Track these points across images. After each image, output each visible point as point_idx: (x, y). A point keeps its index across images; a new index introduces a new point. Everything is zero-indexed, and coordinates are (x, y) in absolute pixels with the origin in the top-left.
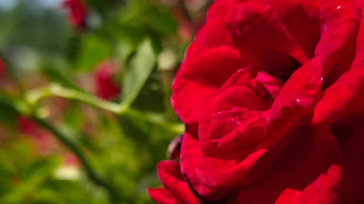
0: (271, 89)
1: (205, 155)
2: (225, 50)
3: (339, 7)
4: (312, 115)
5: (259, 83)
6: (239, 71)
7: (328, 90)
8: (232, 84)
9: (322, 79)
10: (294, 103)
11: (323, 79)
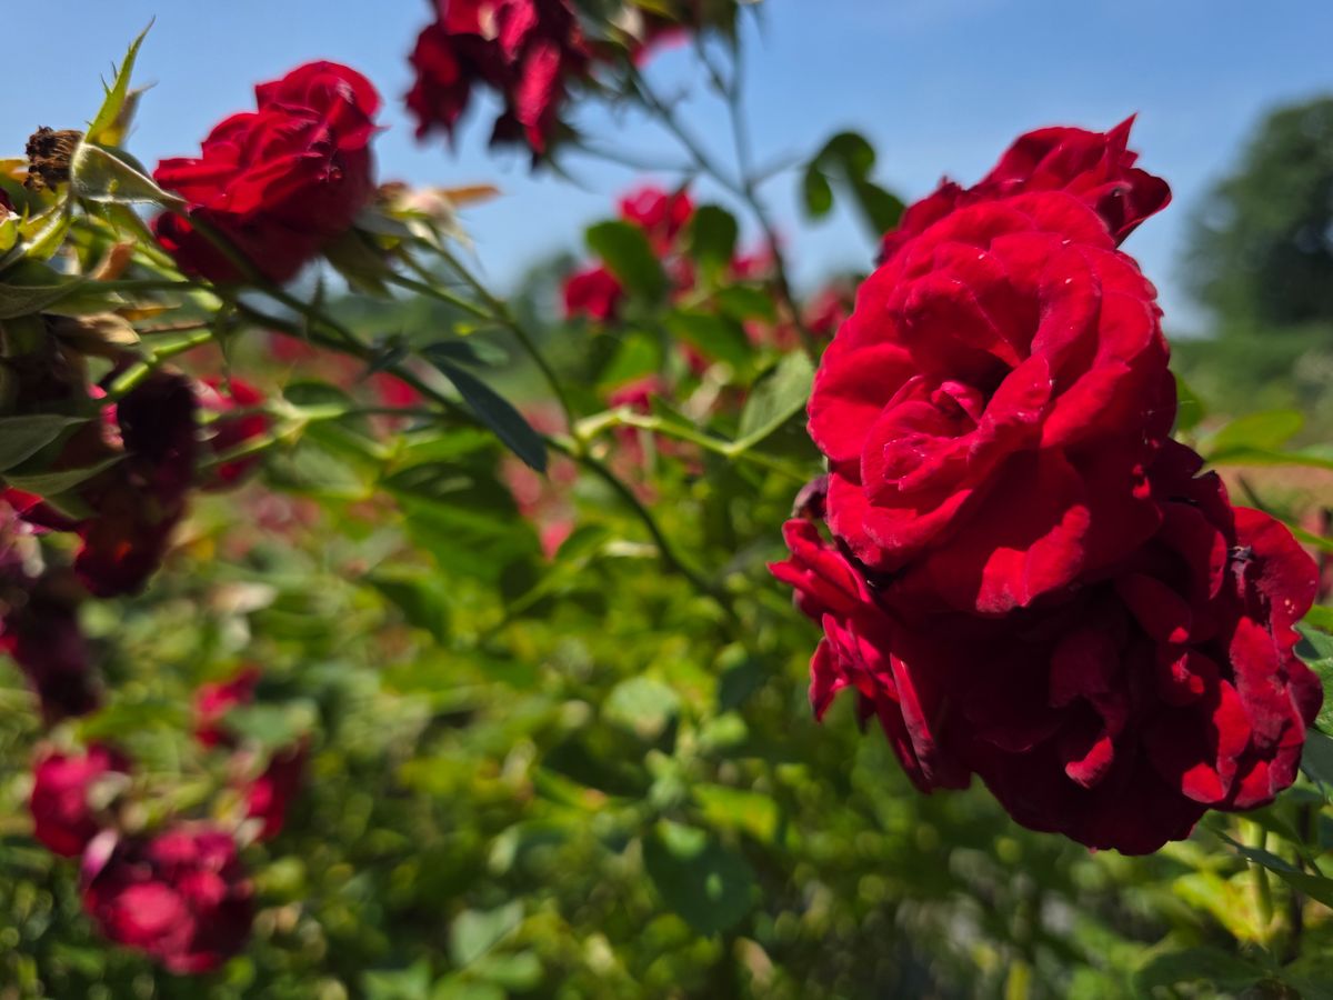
0: (965, 403)
1: (874, 505)
2: (889, 349)
3: (1068, 281)
4: (1039, 436)
5: (947, 397)
6: (912, 379)
7: (1060, 399)
8: (903, 399)
9: (1051, 382)
10: (1016, 419)
11: (1054, 385)
